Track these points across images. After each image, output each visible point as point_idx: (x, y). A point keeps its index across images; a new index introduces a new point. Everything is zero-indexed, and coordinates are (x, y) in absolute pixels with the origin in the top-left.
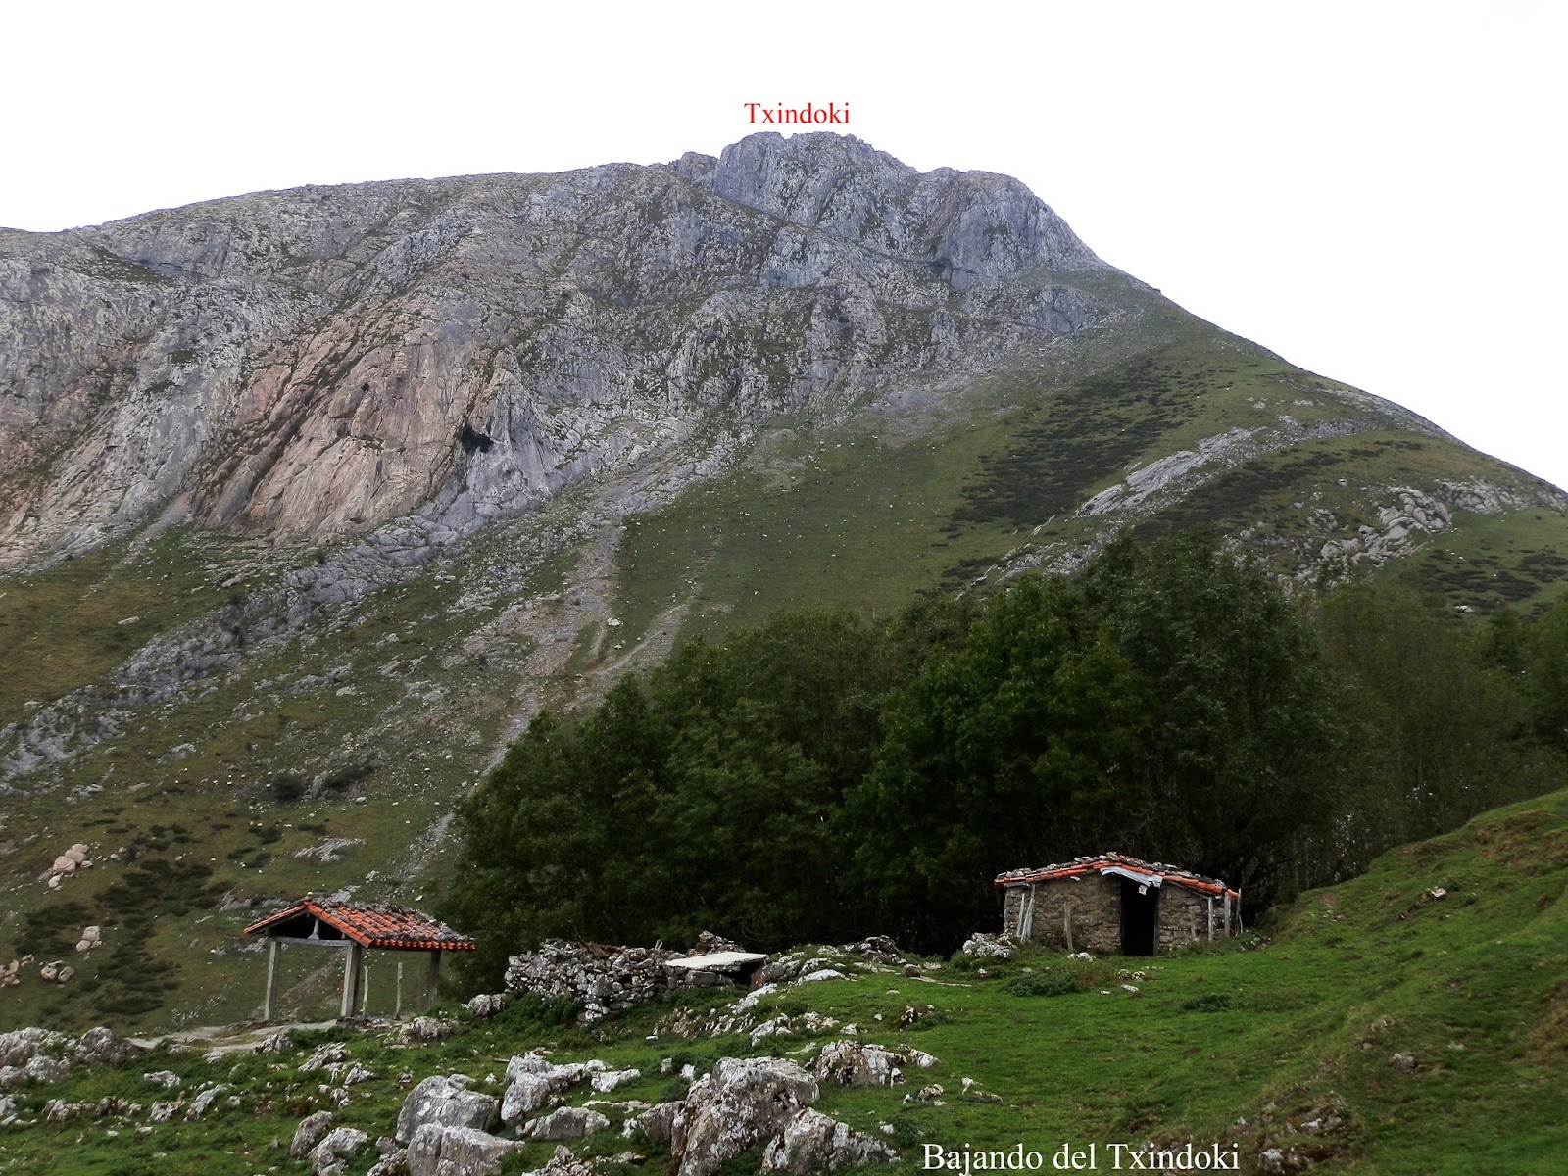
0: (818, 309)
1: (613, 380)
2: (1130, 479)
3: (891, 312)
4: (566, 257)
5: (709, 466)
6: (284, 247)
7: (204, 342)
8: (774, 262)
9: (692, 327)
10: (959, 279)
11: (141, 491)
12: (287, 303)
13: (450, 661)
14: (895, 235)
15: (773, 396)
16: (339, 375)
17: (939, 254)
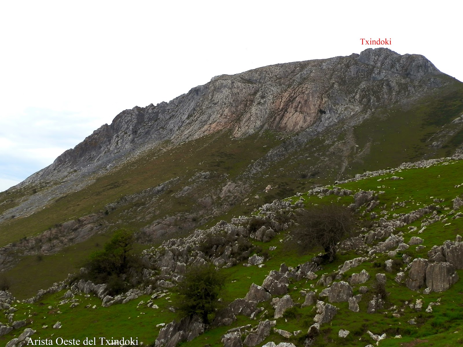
0: (385, 84)
1: (344, 100)
3: (399, 84)
4: (332, 75)
5: (367, 116)
6: (276, 76)
7: (266, 95)
8: (374, 75)
9: (359, 89)
10: (412, 77)
11: (259, 123)
12: (279, 87)
13: (327, 153)
14: (398, 68)
15: (377, 102)
16: (293, 100)
17: (408, 72)
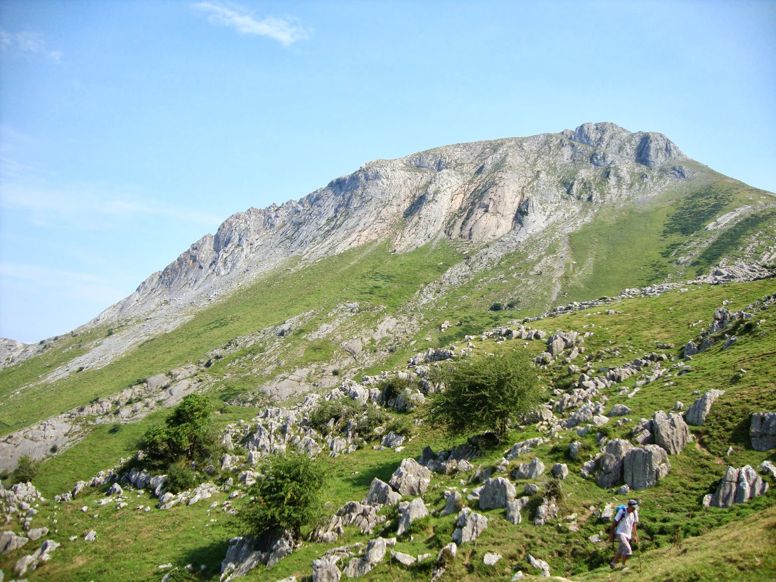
1: (555, 195)
3: (632, 174)
4: (536, 161)
5: (588, 219)
6: (456, 161)
7: (442, 188)
12: (460, 176)
13: (531, 273)
14: (629, 151)
15: (601, 199)
16: (480, 196)
17: (642, 157)
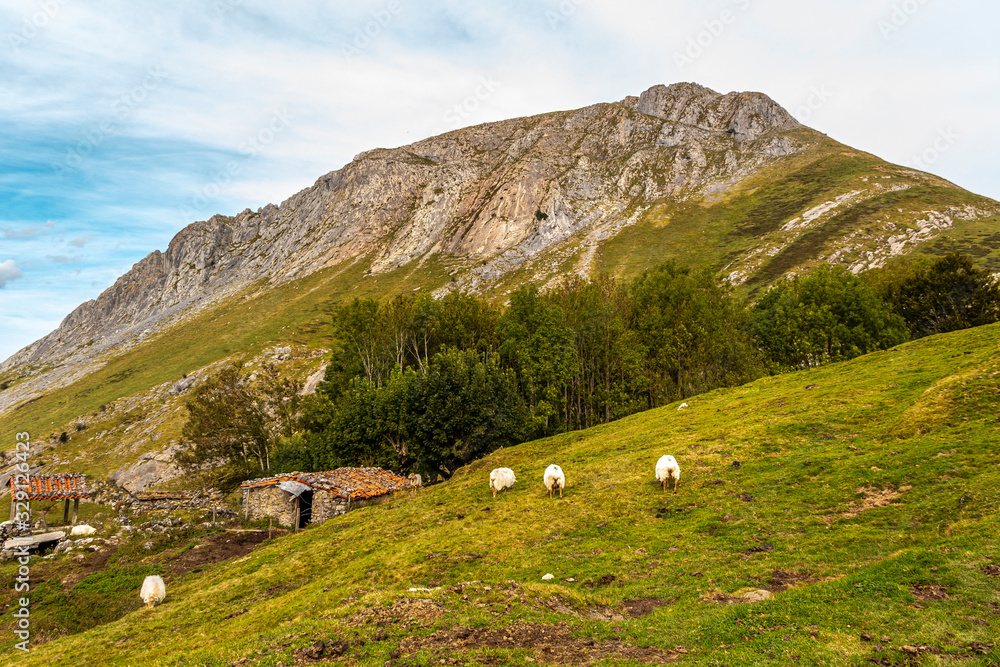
0: (678, 154)
1: (596, 189)
2: (804, 215)
4: (579, 142)
6: (475, 147)
7: (446, 185)
8: (661, 137)
9: (627, 166)
10: (739, 137)
11: (426, 242)
12: (476, 168)
14: (711, 122)
15: (658, 190)
16: (494, 194)
17: (730, 128)
